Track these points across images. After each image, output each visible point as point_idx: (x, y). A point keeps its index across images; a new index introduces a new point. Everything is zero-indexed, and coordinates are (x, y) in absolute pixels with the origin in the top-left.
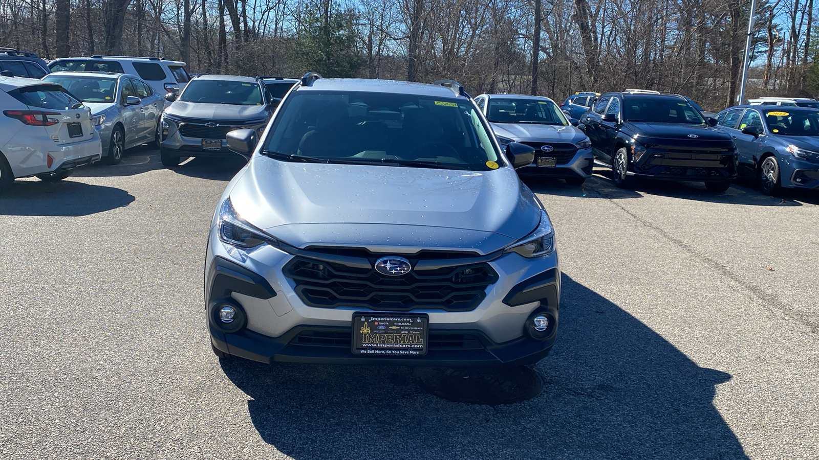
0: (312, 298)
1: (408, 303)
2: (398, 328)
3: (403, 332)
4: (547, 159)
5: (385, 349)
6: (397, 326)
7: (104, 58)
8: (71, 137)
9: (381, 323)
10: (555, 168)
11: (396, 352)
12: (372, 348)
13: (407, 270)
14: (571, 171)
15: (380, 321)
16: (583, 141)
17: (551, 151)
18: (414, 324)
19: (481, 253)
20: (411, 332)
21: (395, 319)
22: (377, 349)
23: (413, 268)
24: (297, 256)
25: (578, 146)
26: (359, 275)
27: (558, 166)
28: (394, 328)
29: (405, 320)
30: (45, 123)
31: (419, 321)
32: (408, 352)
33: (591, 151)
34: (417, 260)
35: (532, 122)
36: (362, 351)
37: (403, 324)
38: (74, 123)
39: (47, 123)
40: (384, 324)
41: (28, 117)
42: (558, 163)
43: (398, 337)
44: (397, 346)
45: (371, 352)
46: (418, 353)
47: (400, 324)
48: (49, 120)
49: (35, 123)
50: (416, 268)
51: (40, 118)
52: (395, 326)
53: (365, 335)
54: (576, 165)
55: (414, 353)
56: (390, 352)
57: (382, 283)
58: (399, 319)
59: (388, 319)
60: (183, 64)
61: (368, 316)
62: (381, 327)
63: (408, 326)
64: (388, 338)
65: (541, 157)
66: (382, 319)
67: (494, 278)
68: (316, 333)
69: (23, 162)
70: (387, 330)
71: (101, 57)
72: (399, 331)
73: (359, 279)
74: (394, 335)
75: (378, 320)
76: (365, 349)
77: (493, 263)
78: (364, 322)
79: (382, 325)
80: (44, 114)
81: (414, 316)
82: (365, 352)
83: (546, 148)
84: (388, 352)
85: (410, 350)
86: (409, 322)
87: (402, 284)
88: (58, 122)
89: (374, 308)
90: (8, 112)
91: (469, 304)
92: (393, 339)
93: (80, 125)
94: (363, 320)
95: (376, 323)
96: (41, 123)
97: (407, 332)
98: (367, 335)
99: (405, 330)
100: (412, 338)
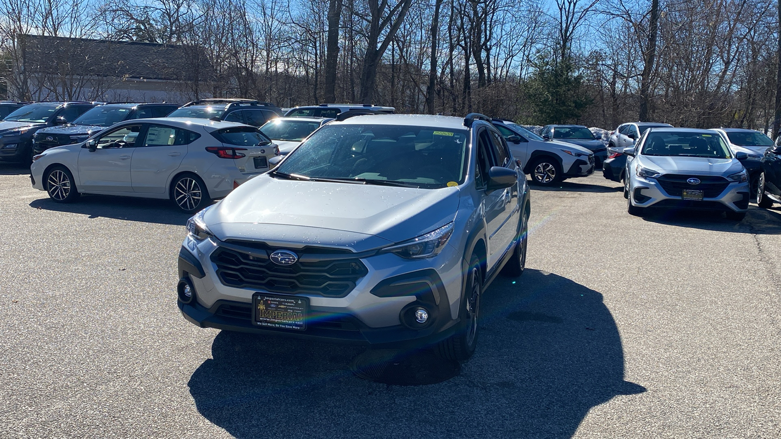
0: (227, 279)
1: (294, 287)
2: (285, 307)
3: (289, 311)
4: (693, 192)
5: (275, 323)
6: (285, 305)
7: (329, 106)
8: (256, 168)
9: (273, 302)
10: (702, 201)
11: (283, 326)
12: (266, 321)
13: (294, 261)
14: (722, 205)
15: (272, 300)
16: (737, 174)
17: (697, 183)
18: (297, 305)
19: (354, 251)
20: (295, 311)
21: (282, 300)
22: (269, 323)
23: (298, 259)
24: (220, 247)
25: (729, 179)
26: (259, 264)
27: (706, 199)
28: (282, 306)
29: (290, 301)
30: (234, 156)
31: (300, 302)
32: (291, 327)
33: (747, 184)
34: (302, 254)
35: (689, 155)
36: (258, 323)
37: (289, 304)
38: (259, 157)
39: (236, 157)
40: (275, 303)
41: (221, 152)
42: (705, 196)
43: (285, 314)
44: (284, 321)
45: (264, 324)
46: (299, 328)
47: (286, 304)
48: (237, 154)
49: (226, 157)
50: (301, 260)
51: (230, 152)
52: (283, 305)
53: (262, 311)
54: (727, 198)
55: (296, 328)
56: (278, 326)
57: (276, 271)
58: (285, 300)
59: (277, 299)
60: (392, 109)
61: (263, 295)
62: (272, 306)
63: (292, 306)
64: (278, 315)
65: (686, 189)
66: (273, 299)
67: (364, 272)
68: (232, 307)
69: (217, 186)
70: (277, 308)
71: (326, 105)
72: (286, 310)
73: (260, 266)
74: (282, 313)
75: (270, 299)
76: (261, 321)
77: (365, 259)
78: (260, 300)
79: (273, 304)
80: (234, 150)
81: (297, 298)
82: (261, 324)
83: (692, 181)
84: (277, 325)
85: (293, 325)
86: (292, 303)
87: (291, 272)
88: (245, 156)
89: (269, 290)
90: (208, 148)
91: (342, 291)
92: (281, 315)
93: (266, 159)
94: (259, 298)
95: (269, 302)
96: (231, 157)
97: (292, 311)
98: (263, 311)
99: (290, 309)
100: (296, 316)
